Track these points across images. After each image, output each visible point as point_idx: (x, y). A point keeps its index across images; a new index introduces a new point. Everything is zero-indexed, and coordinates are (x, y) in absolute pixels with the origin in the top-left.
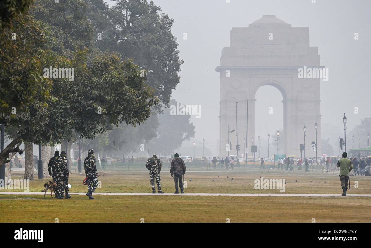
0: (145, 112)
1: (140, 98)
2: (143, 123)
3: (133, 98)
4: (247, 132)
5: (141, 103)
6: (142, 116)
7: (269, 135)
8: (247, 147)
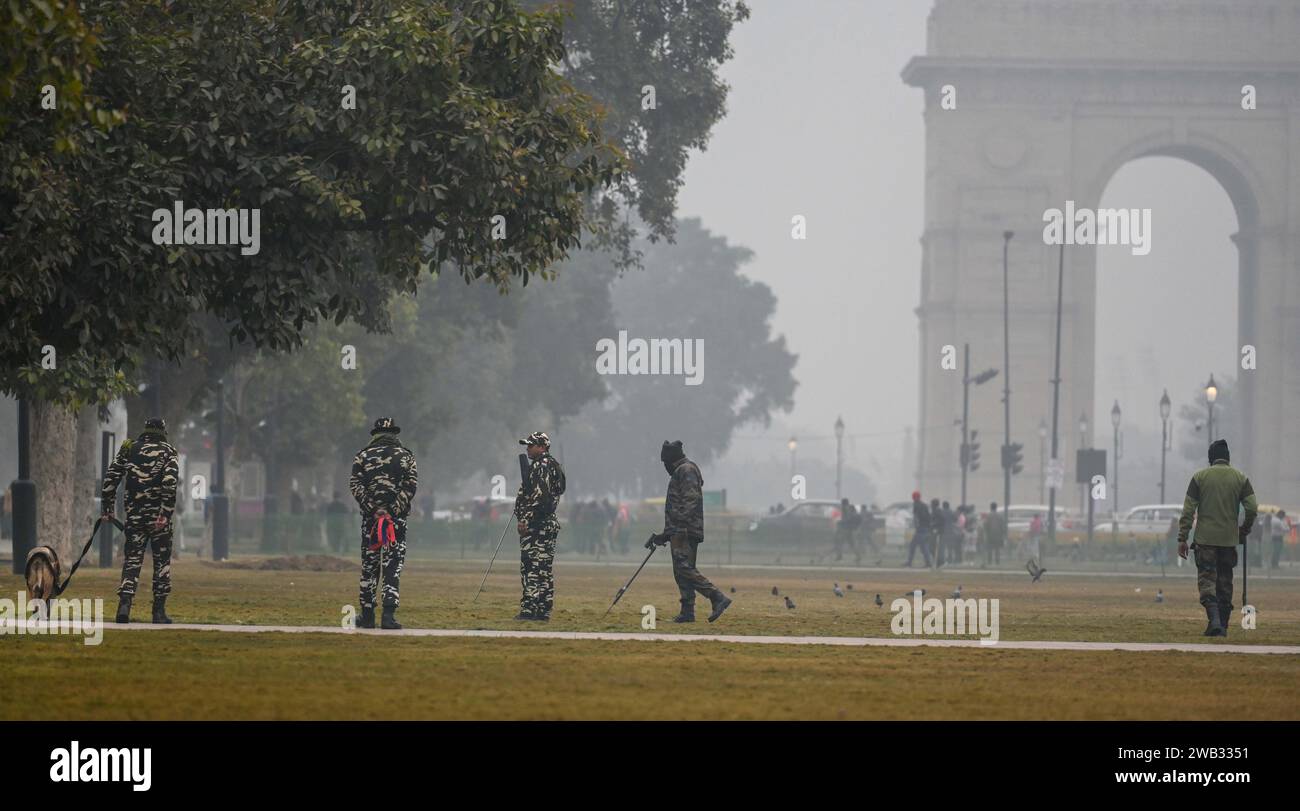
0: (556, 221)
1: (533, 147)
2: (544, 276)
3: (498, 148)
4: (1057, 382)
5: (538, 174)
6: (537, 240)
7: (1165, 401)
8: (1054, 455)
